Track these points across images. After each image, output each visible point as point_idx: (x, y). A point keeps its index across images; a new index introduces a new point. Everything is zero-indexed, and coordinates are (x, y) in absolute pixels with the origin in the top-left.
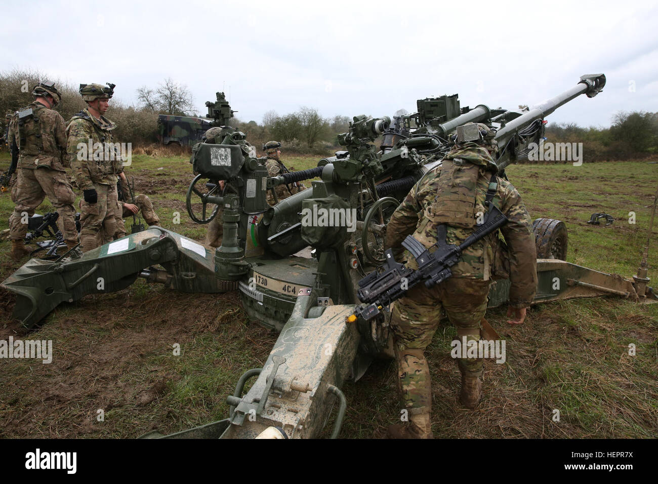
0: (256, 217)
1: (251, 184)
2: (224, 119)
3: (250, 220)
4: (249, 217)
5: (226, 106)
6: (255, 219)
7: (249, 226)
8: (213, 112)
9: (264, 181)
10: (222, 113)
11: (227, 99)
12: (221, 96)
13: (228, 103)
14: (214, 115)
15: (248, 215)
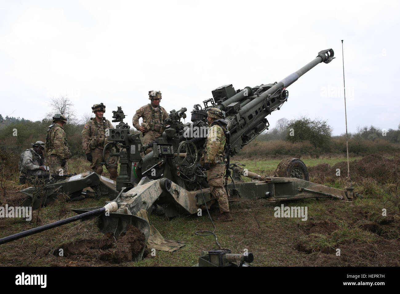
0: (136, 163)
1: (133, 147)
2: (121, 118)
3: (133, 164)
4: (133, 163)
5: (122, 112)
6: (135, 164)
7: (133, 167)
8: (116, 115)
9: (139, 145)
10: (120, 116)
11: (122, 110)
12: (119, 108)
13: (123, 111)
14: (116, 117)
15: (132, 162)
